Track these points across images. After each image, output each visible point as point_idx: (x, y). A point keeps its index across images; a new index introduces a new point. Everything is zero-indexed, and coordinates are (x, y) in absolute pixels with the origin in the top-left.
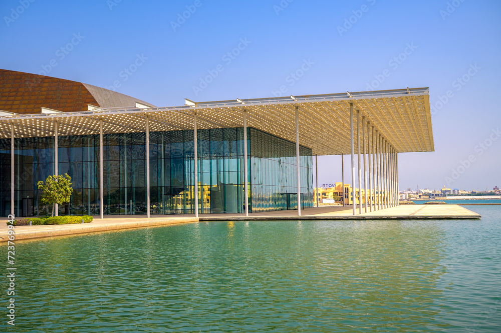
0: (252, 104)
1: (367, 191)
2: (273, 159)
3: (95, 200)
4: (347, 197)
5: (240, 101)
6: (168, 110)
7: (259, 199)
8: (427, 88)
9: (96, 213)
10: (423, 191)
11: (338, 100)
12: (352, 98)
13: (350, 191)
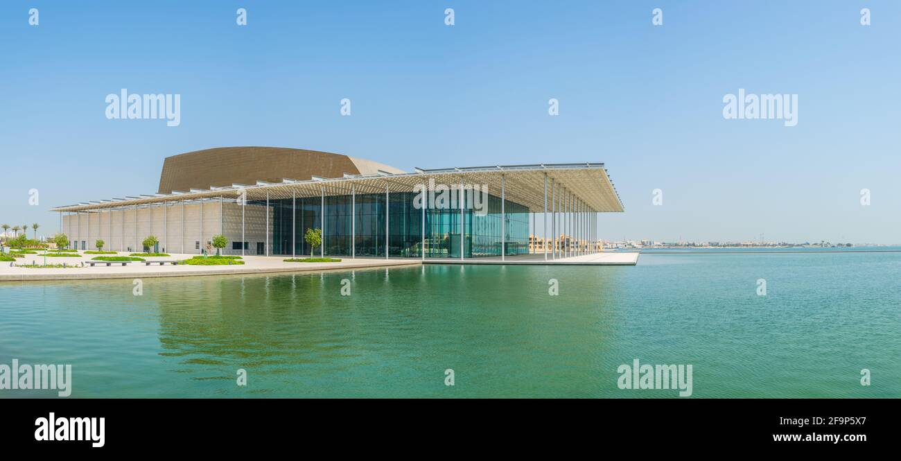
0: (467, 172)
2: (496, 215)
4: (568, 245)
5: (457, 169)
6: (402, 176)
7: (479, 246)
8: (603, 164)
10: (629, 242)
11: (534, 170)
12: (546, 169)
13: (572, 240)
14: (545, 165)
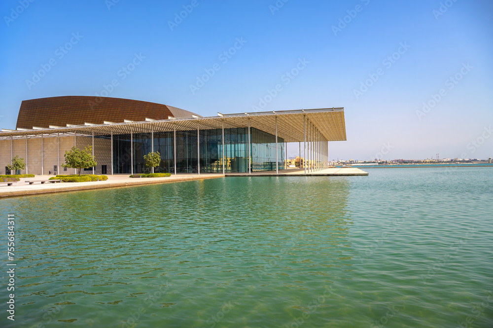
0: (252, 115)
1: (312, 161)
2: (263, 144)
3: (172, 165)
4: (302, 164)
5: (246, 114)
6: (209, 118)
7: (256, 165)
8: (343, 108)
9: (172, 172)
10: (341, 161)
11: (297, 113)
12: (305, 112)
13: (304, 161)
14: (304, 110)
